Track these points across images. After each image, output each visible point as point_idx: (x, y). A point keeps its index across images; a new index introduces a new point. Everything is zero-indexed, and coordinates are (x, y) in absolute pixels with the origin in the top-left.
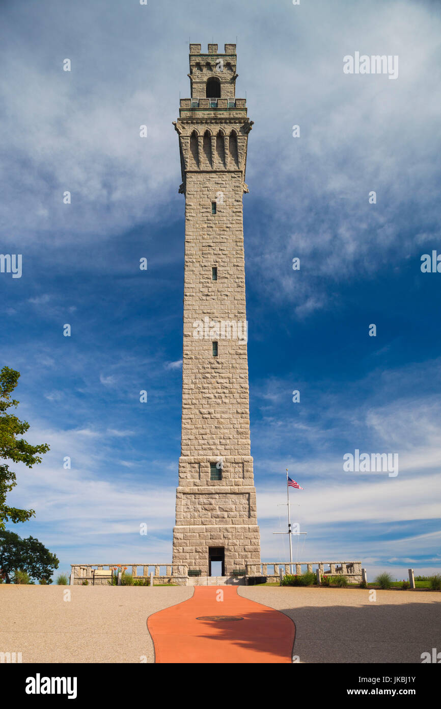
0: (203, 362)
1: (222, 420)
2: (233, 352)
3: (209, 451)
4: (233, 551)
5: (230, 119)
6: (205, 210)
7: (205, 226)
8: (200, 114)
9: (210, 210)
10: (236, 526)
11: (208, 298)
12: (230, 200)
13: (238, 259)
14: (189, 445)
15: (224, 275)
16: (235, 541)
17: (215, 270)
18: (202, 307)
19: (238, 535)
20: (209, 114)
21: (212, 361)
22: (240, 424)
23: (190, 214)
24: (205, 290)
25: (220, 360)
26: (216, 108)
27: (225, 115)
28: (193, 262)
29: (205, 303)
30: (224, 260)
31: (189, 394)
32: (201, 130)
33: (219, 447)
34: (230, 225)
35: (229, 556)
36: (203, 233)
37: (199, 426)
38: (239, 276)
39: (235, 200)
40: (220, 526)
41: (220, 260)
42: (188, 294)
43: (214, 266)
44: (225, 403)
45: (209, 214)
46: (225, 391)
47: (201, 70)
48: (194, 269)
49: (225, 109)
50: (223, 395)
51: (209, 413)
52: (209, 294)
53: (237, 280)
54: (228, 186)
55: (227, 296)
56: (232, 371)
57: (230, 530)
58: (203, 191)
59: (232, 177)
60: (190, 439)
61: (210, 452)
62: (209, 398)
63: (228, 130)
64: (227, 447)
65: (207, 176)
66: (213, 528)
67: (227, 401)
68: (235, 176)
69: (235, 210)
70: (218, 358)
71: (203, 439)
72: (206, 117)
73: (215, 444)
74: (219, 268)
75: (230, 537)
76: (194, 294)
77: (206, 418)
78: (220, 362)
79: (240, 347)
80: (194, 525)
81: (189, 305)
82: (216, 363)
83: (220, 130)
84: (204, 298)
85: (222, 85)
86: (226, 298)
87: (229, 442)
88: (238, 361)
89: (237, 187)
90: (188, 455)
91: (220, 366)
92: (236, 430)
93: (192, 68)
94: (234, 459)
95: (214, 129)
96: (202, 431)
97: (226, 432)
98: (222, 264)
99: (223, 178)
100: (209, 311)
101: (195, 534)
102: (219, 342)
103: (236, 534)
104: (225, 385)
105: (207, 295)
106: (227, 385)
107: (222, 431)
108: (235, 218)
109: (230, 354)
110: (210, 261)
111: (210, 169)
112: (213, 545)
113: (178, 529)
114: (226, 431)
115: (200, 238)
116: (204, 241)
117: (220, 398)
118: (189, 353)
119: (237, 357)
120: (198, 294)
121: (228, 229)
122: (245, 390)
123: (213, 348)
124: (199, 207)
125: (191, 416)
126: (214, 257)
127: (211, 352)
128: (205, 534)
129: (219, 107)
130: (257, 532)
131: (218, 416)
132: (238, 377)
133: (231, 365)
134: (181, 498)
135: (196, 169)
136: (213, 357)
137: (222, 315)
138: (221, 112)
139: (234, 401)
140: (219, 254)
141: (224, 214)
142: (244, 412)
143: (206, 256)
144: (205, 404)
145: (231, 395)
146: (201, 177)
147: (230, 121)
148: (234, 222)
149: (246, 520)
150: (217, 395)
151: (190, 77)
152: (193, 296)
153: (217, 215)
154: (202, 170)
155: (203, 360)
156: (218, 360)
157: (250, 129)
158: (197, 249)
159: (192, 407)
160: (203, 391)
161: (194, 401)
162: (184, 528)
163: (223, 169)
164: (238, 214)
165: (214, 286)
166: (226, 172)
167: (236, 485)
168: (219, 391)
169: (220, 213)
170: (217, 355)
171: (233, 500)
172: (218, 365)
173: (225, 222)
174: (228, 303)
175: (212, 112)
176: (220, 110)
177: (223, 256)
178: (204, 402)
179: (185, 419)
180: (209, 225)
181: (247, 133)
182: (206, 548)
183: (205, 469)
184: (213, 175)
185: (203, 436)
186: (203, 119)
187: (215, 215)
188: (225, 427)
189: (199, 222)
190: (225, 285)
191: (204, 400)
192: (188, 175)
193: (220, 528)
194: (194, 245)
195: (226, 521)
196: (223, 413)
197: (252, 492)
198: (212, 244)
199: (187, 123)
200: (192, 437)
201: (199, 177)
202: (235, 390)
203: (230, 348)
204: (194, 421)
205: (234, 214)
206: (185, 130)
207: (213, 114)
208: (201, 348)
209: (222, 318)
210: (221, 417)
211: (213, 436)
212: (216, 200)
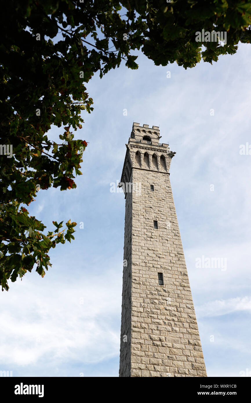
0: (151, 288)
1: (175, 350)
2: (178, 284)
6: (146, 188)
7: (147, 196)
8: (141, 145)
9: (150, 188)
11: (152, 239)
12: (163, 186)
13: (173, 219)
15: (163, 227)
17: (156, 223)
18: (147, 245)
20: (147, 146)
21: (159, 288)
22: (194, 357)
24: (150, 234)
25: (167, 289)
27: (157, 148)
28: (138, 215)
29: (149, 242)
30: (162, 217)
31: (138, 317)
32: (143, 151)
34: (165, 199)
36: (146, 199)
37: (150, 353)
39: (167, 186)
41: (159, 217)
42: (135, 234)
43: (155, 220)
44: (176, 331)
45: (149, 190)
46: (174, 318)
47: (140, 132)
48: (140, 219)
49: (157, 146)
50: (172, 323)
51: (160, 340)
52: (153, 237)
53: (174, 231)
54: (161, 179)
55: (167, 240)
56: (178, 300)
58: (144, 178)
59: (163, 175)
60: (140, 369)
62: (159, 324)
63: (159, 154)
65: (147, 172)
67: (177, 329)
68: (165, 175)
69: (167, 191)
70: (164, 287)
71: (155, 370)
72: (145, 146)
74: (158, 222)
76: (140, 235)
77: (157, 346)
78: (167, 291)
79: (184, 280)
81: (136, 242)
82: (162, 291)
83: (154, 154)
84: (149, 239)
85: (152, 139)
86: (166, 241)
88: (183, 292)
89: (168, 180)
91: (167, 294)
92: (190, 363)
93: (134, 130)
95: (151, 153)
96: (153, 360)
97: (181, 364)
98: (161, 219)
99: (157, 175)
100: (153, 249)
102: (164, 274)
104: (173, 312)
105: (151, 238)
106: (176, 313)
107: (175, 362)
108: (168, 195)
109: (175, 285)
110: (152, 216)
111: (148, 169)
114: (180, 363)
115: (144, 202)
116: (147, 204)
117: (170, 325)
118: (137, 279)
119: (181, 288)
120: (143, 236)
121: (163, 201)
122: (194, 320)
123: (159, 278)
124: (142, 186)
125: (142, 341)
126: (155, 214)
127: (157, 281)
129: (153, 144)
131: (170, 345)
132: (185, 307)
133: (177, 295)
135: (139, 168)
136: (159, 285)
137: (165, 254)
138: (154, 147)
139: (184, 330)
140: (158, 214)
141: (160, 192)
142: (197, 343)
143: (149, 213)
144: (155, 330)
145: (181, 324)
146: (142, 172)
147: (160, 151)
148: (167, 197)
150: (167, 322)
152: (139, 236)
153: (155, 192)
154: (143, 168)
155: (151, 286)
156: (164, 289)
157: (174, 156)
158: (141, 208)
159: (142, 331)
160: (153, 315)
161: (143, 325)
163: (157, 171)
164: (169, 193)
165: (156, 232)
166: (159, 172)
168: (169, 318)
169: (157, 191)
170: (163, 285)
172: (164, 293)
173: (161, 196)
174: (169, 245)
177: (161, 215)
178: (154, 327)
179: (135, 343)
180: (149, 196)
181: (172, 157)
184: (150, 172)
185: (156, 366)
186: (143, 147)
187: (153, 192)
188: (178, 359)
189: (142, 193)
190: (165, 233)
191: (154, 325)
192: (134, 170)
194: (138, 205)
196: (175, 341)
198: (153, 207)
199: (134, 147)
200: (143, 367)
201: (141, 171)
202: (184, 319)
203: (173, 280)
204: (144, 346)
205: (167, 193)
206: (132, 149)
207: (149, 146)
208: (148, 276)
209: (165, 255)
210: (173, 346)
211: (166, 367)
212: (153, 184)
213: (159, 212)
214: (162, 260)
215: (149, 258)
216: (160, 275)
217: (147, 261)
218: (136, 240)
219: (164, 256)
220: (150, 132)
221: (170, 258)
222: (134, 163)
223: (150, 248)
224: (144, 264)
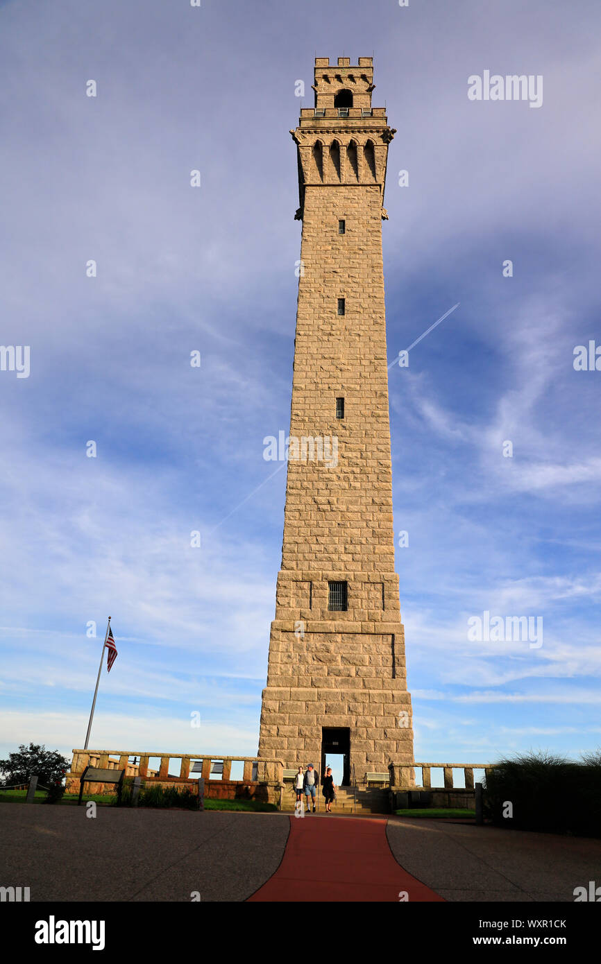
0: (322, 427)
1: (349, 514)
2: (368, 413)
3: (327, 563)
4: (365, 736)
5: (365, 128)
6: (330, 229)
7: (330, 248)
8: (325, 123)
9: (337, 228)
10: (371, 691)
11: (331, 338)
12: (365, 218)
13: (375, 289)
14: (294, 552)
15: (355, 309)
16: (368, 718)
17: (342, 303)
18: (322, 351)
19: (374, 708)
20: (337, 123)
21: (335, 425)
22: (378, 521)
23: (309, 234)
24: (327, 328)
25: (348, 424)
26: (346, 117)
27: (359, 123)
28: (310, 292)
29: (325, 344)
30: (354, 290)
31: (298, 473)
32: (327, 140)
33: (344, 557)
34: (365, 247)
35: (357, 746)
36: (326, 256)
37: (312, 522)
38: (377, 310)
39: (371, 218)
40: (343, 690)
41: (349, 290)
42: (302, 333)
43: (341, 297)
44: (355, 488)
45: (335, 234)
46: (354, 469)
47: (329, 82)
48: (312, 300)
49: (360, 118)
50: (351, 476)
51: (329, 503)
52: (333, 332)
53: (374, 316)
54: (361, 201)
55: (359, 335)
56: (366, 440)
57: (360, 698)
58: (327, 207)
59: (367, 191)
60: (297, 543)
61: (328, 565)
62: (329, 480)
63: (362, 139)
64: (357, 557)
65: (334, 190)
66: (330, 693)
67: (358, 485)
68: (372, 190)
69: (371, 229)
70: (343, 421)
71: (318, 543)
72: (333, 126)
73: (336, 551)
74: (347, 300)
75: (360, 710)
76: (311, 333)
77: (324, 511)
78: (347, 427)
79: (379, 406)
80: (298, 687)
81: (303, 347)
82: (340, 428)
83: (352, 141)
84: (326, 338)
85: (354, 97)
86: (357, 338)
87: (359, 549)
88: (375, 426)
89: (374, 202)
90: (292, 569)
91: (348, 432)
92: (371, 530)
93: (317, 79)
94: (369, 576)
95: (345, 139)
96: (315, 531)
97: (357, 533)
98: (352, 294)
99: (355, 192)
100: (332, 356)
101: (299, 703)
102: (346, 399)
103: (369, 706)
104: (355, 460)
105: (330, 334)
106: (359, 461)
107: (348, 531)
108: (371, 238)
109: (364, 416)
110: (336, 292)
111: (338, 183)
112: (330, 725)
113: (270, 693)
114: (355, 531)
115: (322, 262)
116: (327, 266)
117: (347, 479)
118: (300, 414)
119: (373, 420)
120: (316, 333)
121: (361, 252)
122: (385, 469)
123: (338, 406)
124: (321, 226)
125: (300, 507)
126: (341, 286)
127: (334, 413)
128: (317, 704)
129: (350, 115)
130: (407, 703)
131: (343, 508)
132: (375, 450)
133: (364, 432)
134: (278, 640)
135: (319, 182)
136: (336, 419)
137: (352, 362)
138: (354, 121)
139: (369, 486)
140: (348, 282)
141: (355, 234)
142: (384, 502)
143: (330, 285)
144: (322, 489)
145: (364, 477)
146: (325, 191)
147: (365, 130)
148: (370, 243)
149: (388, 683)
150: (342, 475)
151: (314, 89)
152: (308, 335)
153: (345, 234)
154: (326, 183)
155: (322, 423)
156: (343, 424)
157: (392, 137)
158: (317, 276)
159: (303, 492)
161: (305, 484)
162: (281, 692)
163: (356, 182)
164: (375, 234)
165: (340, 323)
166: (359, 185)
167: (370, 620)
168: (345, 469)
169: (350, 233)
170: (343, 417)
171: (365, 646)
172: (344, 431)
173: (357, 243)
174: (360, 345)
175: (342, 122)
176: (352, 118)
177: (353, 285)
178: (321, 485)
179: (291, 511)
180: (334, 246)
181: (388, 142)
182: (318, 730)
183: (321, 591)
184: (342, 189)
185: (319, 538)
186: (330, 128)
187: (343, 235)
188: (354, 525)
189: (320, 243)
190: (357, 321)
191: (321, 483)
192: (308, 189)
193: (342, 694)
194: (312, 271)
195: (353, 681)
196: (351, 503)
197: (397, 633)
198: (338, 270)
199: (309, 132)
200: (300, 540)
201: (322, 191)
202: (370, 469)
203: (362, 408)
204: (304, 514)
205: (370, 234)
206: (305, 140)
207: (342, 123)
208: (319, 406)
209: (352, 365)
210: (347, 509)
211: (334, 538)
212: (344, 218)
213: (350, 280)
214: (347, 374)
215: (323, 375)
216: (341, 402)
217: (319, 381)
218: (304, 344)
219: (350, 368)
220: (351, 78)
221: (360, 369)
222: (309, 173)
223: (326, 356)
224: (313, 387)
